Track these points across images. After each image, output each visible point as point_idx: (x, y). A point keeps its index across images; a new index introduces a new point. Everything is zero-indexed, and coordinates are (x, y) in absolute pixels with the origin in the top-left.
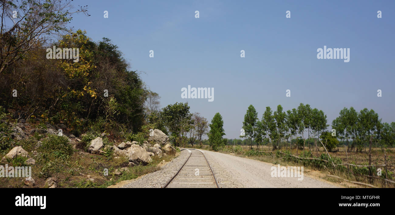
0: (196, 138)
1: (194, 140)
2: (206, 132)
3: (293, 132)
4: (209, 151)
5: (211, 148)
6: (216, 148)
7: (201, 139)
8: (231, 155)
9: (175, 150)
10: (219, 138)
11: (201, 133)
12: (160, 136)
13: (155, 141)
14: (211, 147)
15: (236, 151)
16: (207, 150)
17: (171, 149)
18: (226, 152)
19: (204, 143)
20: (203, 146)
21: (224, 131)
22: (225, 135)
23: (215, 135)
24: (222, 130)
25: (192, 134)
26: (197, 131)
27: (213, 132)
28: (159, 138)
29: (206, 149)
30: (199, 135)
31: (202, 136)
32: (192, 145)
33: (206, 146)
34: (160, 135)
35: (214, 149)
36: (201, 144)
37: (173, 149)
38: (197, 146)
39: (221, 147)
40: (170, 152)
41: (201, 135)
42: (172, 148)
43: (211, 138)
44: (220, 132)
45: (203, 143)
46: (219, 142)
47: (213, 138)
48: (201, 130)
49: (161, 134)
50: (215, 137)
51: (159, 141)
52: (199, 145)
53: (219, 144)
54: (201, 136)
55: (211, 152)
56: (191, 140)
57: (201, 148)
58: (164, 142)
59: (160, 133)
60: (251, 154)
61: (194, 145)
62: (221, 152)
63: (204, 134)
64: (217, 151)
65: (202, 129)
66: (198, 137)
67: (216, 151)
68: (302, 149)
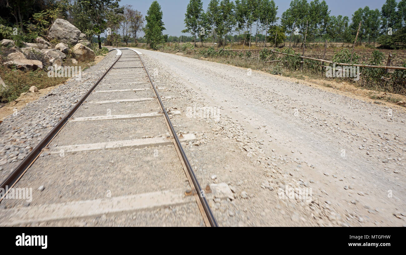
0: (130, 35)
1: (128, 38)
2: (141, 28)
3: (240, 26)
4: (147, 50)
5: (149, 46)
6: (156, 46)
7: (135, 36)
8: (178, 55)
9: (93, 53)
10: (158, 33)
11: (135, 29)
12: (67, 30)
13: (59, 38)
14: (149, 44)
15: (185, 49)
16: (143, 49)
17: (85, 51)
18: (170, 51)
19: (140, 41)
20: (139, 44)
21: (164, 25)
22: (165, 30)
23: (154, 29)
24: (161, 24)
25: (125, 31)
26: (130, 28)
27: (150, 26)
28: (65, 33)
29: (143, 47)
30: (133, 32)
31: (137, 33)
32: (126, 44)
33: (142, 44)
34: (66, 28)
35: (153, 47)
36: (136, 42)
37: (88, 51)
38: (132, 45)
39: (161, 45)
40: (84, 55)
41: (135, 31)
42: (87, 49)
43: (149, 34)
44: (160, 26)
45: (138, 40)
46: (158, 39)
47: (151, 34)
48: (135, 26)
49: (67, 26)
50: (153, 33)
51: (66, 38)
52: (134, 43)
53: (158, 41)
54: (135, 33)
55: (149, 51)
56: (125, 38)
57: (136, 46)
58: (75, 39)
59: (65, 25)
60: (209, 54)
61: (129, 44)
62: (163, 52)
63: (139, 31)
64: (157, 50)
65: (136, 24)
66: (132, 35)
67: (155, 49)
68: (248, 45)
